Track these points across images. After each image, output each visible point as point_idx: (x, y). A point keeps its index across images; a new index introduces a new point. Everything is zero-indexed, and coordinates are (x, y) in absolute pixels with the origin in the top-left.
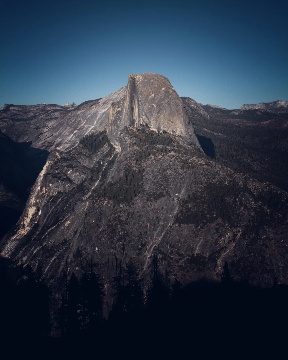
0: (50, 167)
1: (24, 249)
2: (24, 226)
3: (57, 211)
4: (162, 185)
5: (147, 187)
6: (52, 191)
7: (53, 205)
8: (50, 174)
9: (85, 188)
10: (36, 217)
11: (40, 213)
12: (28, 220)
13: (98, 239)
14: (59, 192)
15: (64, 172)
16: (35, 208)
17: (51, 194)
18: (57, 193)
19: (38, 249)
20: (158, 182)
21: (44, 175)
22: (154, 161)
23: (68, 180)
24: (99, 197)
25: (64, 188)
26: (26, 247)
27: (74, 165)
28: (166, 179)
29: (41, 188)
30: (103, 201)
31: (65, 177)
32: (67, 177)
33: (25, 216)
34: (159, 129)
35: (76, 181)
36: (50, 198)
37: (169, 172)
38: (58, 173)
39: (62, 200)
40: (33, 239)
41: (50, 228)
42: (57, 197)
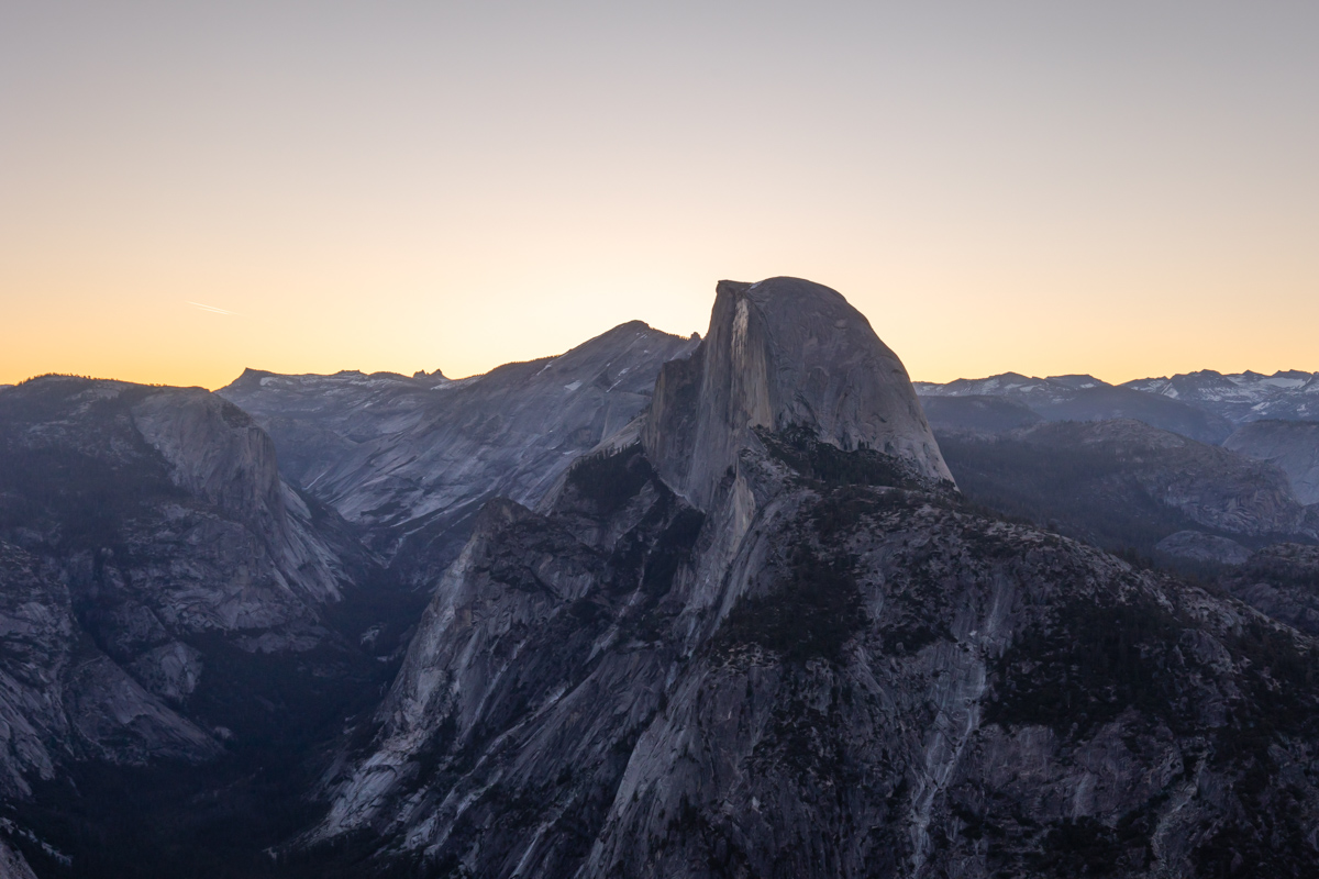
0: (483, 550)
1: (416, 798)
2: (404, 727)
3: (517, 680)
4: (921, 603)
5: (876, 609)
6: (493, 621)
7: (500, 664)
8: (485, 570)
9: (598, 613)
10: (444, 698)
11: (457, 686)
12: (419, 709)
13: (751, 771)
14: (517, 626)
15: (527, 563)
16: (438, 673)
17: (491, 632)
18: (507, 627)
19: (472, 796)
20: (906, 596)
21: (466, 572)
22: (878, 532)
23: (541, 588)
24: (733, 641)
25: (531, 614)
26: (422, 791)
27: (557, 545)
28: (930, 586)
29: (459, 611)
30: (748, 651)
31: (533, 581)
32: (538, 581)
33: (407, 696)
34: (844, 438)
35: (565, 593)
36: (490, 642)
37: (934, 565)
38: (510, 568)
39: (528, 648)
40: (443, 767)
41: (498, 734)
42: (510, 640)
